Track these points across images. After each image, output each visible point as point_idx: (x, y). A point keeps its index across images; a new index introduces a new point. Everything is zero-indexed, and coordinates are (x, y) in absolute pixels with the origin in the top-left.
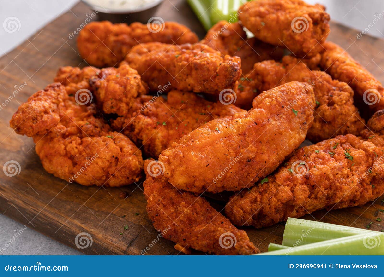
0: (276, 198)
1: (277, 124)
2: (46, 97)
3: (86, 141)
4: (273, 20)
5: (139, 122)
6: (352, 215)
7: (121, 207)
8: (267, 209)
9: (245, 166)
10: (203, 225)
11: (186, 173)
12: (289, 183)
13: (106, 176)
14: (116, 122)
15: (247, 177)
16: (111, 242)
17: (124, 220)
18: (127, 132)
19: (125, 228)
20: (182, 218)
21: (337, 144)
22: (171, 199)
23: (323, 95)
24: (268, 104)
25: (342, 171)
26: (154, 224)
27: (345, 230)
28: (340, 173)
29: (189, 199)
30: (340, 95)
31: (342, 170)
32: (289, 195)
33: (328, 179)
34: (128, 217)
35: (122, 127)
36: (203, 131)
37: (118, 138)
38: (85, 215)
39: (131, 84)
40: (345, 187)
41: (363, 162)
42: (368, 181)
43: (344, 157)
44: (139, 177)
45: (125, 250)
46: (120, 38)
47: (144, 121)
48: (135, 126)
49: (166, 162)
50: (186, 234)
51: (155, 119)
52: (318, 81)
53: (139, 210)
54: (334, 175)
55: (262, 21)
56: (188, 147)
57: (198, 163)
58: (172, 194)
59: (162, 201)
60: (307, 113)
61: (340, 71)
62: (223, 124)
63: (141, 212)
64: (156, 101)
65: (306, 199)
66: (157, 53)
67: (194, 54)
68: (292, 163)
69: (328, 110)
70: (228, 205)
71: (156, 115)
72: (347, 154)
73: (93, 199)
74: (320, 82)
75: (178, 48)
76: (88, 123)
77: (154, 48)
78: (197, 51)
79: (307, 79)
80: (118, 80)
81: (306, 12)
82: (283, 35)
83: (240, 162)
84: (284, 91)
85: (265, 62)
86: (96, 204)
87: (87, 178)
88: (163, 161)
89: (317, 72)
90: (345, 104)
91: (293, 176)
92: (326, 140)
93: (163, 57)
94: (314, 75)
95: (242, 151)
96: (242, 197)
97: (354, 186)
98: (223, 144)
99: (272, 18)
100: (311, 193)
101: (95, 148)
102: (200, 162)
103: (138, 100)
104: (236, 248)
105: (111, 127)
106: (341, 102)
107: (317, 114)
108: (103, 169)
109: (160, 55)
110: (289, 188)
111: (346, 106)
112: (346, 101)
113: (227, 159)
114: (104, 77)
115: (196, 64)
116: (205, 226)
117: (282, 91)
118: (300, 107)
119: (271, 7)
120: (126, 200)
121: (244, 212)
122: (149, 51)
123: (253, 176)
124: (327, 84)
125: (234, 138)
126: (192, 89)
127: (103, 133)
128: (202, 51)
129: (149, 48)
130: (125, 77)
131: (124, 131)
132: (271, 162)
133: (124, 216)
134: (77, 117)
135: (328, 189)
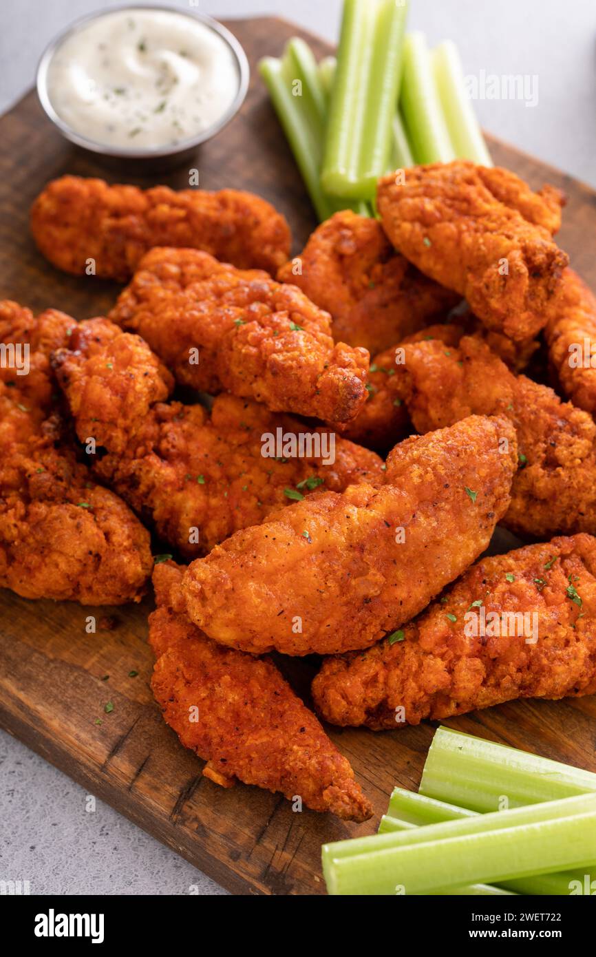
0: (416, 682)
1: (430, 524)
3: (37, 514)
4: (448, 238)
5: (148, 472)
6: (570, 709)
7: (102, 652)
9: (359, 611)
10: (263, 732)
11: (236, 623)
12: (445, 649)
13: (73, 590)
14: (102, 467)
15: (360, 632)
16: (76, 742)
17: (106, 687)
18: (122, 489)
19: (105, 710)
20: (221, 714)
21: (554, 557)
22: (203, 665)
23: (537, 442)
24: (416, 480)
25: (555, 632)
26: (166, 716)
27: (547, 773)
28: (551, 636)
29: (240, 667)
30: (571, 445)
31: (557, 629)
32: (443, 680)
33: (526, 648)
34: (114, 680)
35: (112, 478)
36: (278, 535)
37: (102, 508)
38: (26, 669)
39: (136, 392)
40: (560, 668)
43: (564, 597)
44: (142, 595)
45: (103, 763)
46: (124, 222)
47: (158, 473)
48: (139, 477)
49: (196, 596)
50: (229, 749)
51: (181, 466)
52: (529, 409)
53: (139, 662)
54: (539, 641)
55: (426, 235)
56: (243, 568)
57: (261, 608)
58: (206, 655)
59: (185, 670)
60: (496, 493)
61: (579, 379)
62: (320, 518)
63: (142, 669)
64: (188, 420)
65: (477, 687)
66: (196, 305)
67: (274, 328)
68: (457, 598)
69: (543, 477)
70: (318, 682)
71: (185, 457)
72: (570, 589)
73: (46, 628)
74: (533, 412)
75: (243, 292)
76: (43, 469)
77: (192, 269)
78: (281, 319)
79: (507, 402)
80: (110, 375)
81: (519, 241)
82: (466, 281)
83: (347, 604)
84: (453, 448)
85: (423, 344)
86: (51, 641)
87: (34, 590)
88: (191, 592)
89: (529, 387)
90: (580, 466)
91: (455, 634)
92: (532, 546)
93: (209, 320)
94: (520, 392)
95: (353, 583)
96: (348, 665)
97: (578, 665)
98: (315, 569)
99: (448, 232)
100: (488, 676)
101: (55, 531)
102: (266, 606)
103: (150, 418)
104: (325, 798)
105: (91, 472)
106: (572, 461)
107: (519, 483)
108: (68, 577)
109: (203, 311)
110: (445, 663)
111: (581, 471)
112: (581, 459)
113: (321, 600)
114: (83, 346)
115: (275, 364)
116: (267, 734)
117: (449, 450)
118: (484, 482)
119: (449, 202)
120: (113, 635)
121: (349, 703)
122: (183, 275)
123: (373, 630)
124: (548, 415)
125: (341, 556)
126: (264, 404)
127: (74, 492)
128: (290, 317)
129: (183, 264)
130: (123, 373)
131: (116, 483)
132: (413, 601)
133: (108, 677)
134: (20, 440)
135: (524, 668)
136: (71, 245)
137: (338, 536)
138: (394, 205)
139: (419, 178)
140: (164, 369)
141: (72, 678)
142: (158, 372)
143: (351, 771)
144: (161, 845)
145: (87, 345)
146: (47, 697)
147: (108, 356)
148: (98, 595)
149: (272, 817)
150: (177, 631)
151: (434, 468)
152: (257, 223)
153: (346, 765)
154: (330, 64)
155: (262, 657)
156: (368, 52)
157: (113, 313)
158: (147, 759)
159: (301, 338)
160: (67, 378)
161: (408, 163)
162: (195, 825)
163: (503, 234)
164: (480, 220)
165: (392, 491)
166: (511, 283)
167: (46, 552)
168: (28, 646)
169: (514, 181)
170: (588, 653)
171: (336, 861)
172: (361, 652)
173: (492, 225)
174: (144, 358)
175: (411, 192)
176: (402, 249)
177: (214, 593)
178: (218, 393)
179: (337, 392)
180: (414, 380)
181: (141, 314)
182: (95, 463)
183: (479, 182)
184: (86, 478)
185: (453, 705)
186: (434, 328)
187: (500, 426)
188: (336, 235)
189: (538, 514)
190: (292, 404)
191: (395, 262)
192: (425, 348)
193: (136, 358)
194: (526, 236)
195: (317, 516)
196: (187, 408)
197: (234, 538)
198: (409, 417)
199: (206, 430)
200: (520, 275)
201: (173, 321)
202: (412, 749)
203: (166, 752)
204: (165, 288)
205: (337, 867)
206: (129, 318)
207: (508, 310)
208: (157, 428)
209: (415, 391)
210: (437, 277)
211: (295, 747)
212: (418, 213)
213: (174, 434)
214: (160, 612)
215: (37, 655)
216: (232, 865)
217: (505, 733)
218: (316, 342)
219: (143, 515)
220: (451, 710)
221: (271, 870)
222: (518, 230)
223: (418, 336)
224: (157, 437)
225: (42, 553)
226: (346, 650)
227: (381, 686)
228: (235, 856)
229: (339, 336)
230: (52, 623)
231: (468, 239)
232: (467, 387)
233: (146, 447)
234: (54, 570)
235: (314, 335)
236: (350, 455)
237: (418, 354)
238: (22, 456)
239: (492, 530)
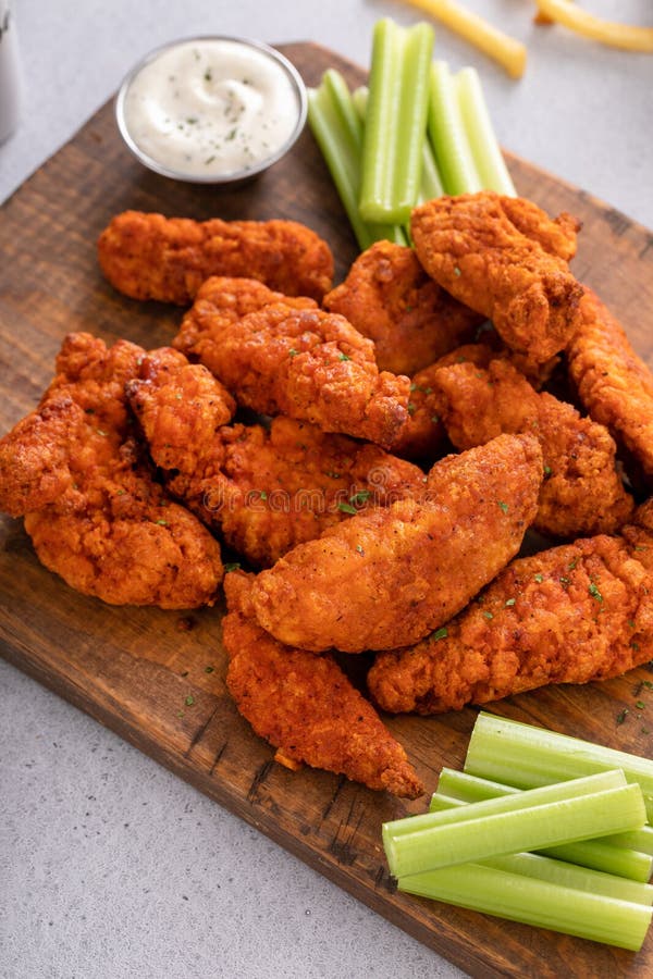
0: (459, 674)
1: (468, 535)
2: (45, 437)
3: (120, 531)
4: (477, 268)
6: (594, 691)
7: (181, 651)
8: (441, 691)
9: (407, 613)
10: (327, 722)
11: (301, 628)
12: (484, 644)
13: (154, 597)
14: (175, 485)
15: (409, 631)
16: (162, 733)
17: (186, 683)
18: (194, 505)
19: (186, 703)
20: (289, 707)
21: (577, 558)
22: (272, 664)
23: (559, 456)
24: (455, 497)
25: (580, 627)
26: (240, 709)
27: (575, 752)
28: (576, 630)
29: (304, 664)
30: (590, 457)
31: (581, 624)
32: (483, 672)
33: (553, 639)
34: (192, 676)
35: (185, 495)
36: (335, 550)
37: (177, 524)
38: (115, 668)
39: (203, 420)
40: (584, 658)
41: (620, 606)
42: (626, 640)
43: (587, 594)
44: (215, 599)
45: (186, 751)
46: (182, 253)
49: (264, 605)
50: (297, 737)
51: (246, 484)
52: (552, 426)
53: (214, 659)
54: (565, 634)
55: (456, 265)
56: (305, 580)
57: (322, 615)
58: (274, 654)
59: (256, 669)
60: (525, 504)
61: (596, 395)
62: (371, 533)
63: (217, 665)
64: (250, 441)
65: (512, 677)
66: (254, 335)
67: (324, 358)
68: (493, 598)
69: (566, 486)
70: (373, 674)
71: (248, 475)
72: (592, 587)
73: (130, 630)
74: (556, 429)
75: (295, 322)
76: (123, 491)
77: (247, 298)
78: (330, 349)
79: (532, 419)
80: (180, 405)
81: (540, 273)
82: (493, 308)
83: (397, 608)
84: (486, 468)
85: (456, 367)
86: (136, 642)
87: (120, 598)
88: (259, 601)
89: (553, 406)
90: (598, 475)
91: (492, 630)
92: (557, 548)
93: (266, 350)
94: (544, 410)
95: (402, 590)
96: (399, 659)
97: (601, 655)
98: (368, 580)
99: (475, 262)
100: (522, 666)
101: (137, 546)
102: (326, 613)
103: (217, 440)
104: (383, 780)
105: (165, 490)
106: (591, 471)
107: (545, 492)
108: (150, 587)
109: (260, 341)
110: (483, 657)
111: (600, 480)
112: (600, 469)
113: (375, 606)
114: (153, 375)
115: (328, 393)
116: (330, 724)
117: (482, 469)
118: (515, 495)
119: (475, 234)
120: (189, 635)
121: (401, 693)
122: (239, 303)
123: (420, 629)
124: (569, 431)
125: (390, 567)
126: (318, 425)
127: (152, 511)
128: (339, 347)
129: (238, 293)
130: (191, 403)
131: (188, 500)
132: (454, 603)
133: (186, 674)
134: (101, 464)
135: (552, 659)
136: (135, 274)
137: (388, 550)
138: (426, 236)
139: (448, 210)
140: (226, 394)
141: (155, 675)
142: (222, 400)
143: (404, 754)
144: (238, 820)
145: (157, 373)
146: (134, 693)
147: (177, 387)
148: (176, 601)
149: (336, 794)
150: (248, 634)
152: (303, 251)
153: (400, 749)
154: (363, 92)
155: (323, 654)
156: (398, 84)
157: (177, 341)
158: (225, 747)
159: (349, 368)
160: (141, 405)
161: (439, 192)
162: (270, 804)
163: (525, 266)
164: (504, 252)
165: (434, 507)
166: (534, 313)
167: (130, 565)
168: (116, 648)
169: (533, 211)
170: (609, 643)
171: (395, 838)
172: (410, 648)
173: (515, 257)
174: (208, 387)
175: (442, 225)
176: (435, 277)
177: (280, 601)
178: (275, 415)
179: (384, 419)
180: (450, 399)
181: (202, 342)
182: (169, 483)
183: (503, 217)
184: (159, 495)
185: (492, 692)
186: (466, 348)
187: (527, 444)
188: (376, 264)
189: (562, 518)
190: (343, 427)
191: (428, 286)
192: (459, 371)
193: (202, 388)
194: (546, 268)
195: (369, 532)
196: (249, 429)
197: (295, 551)
198: (446, 432)
199: (266, 450)
200: (541, 307)
201: (233, 351)
202: (457, 730)
203: (242, 739)
204: (222, 316)
205: (396, 843)
206: (193, 345)
207: (532, 338)
208: (222, 448)
209: (451, 409)
210: (466, 302)
211: (355, 735)
212: (448, 245)
213: (239, 455)
214: (232, 617)
215: (123, 655)
216: (303, 838)
217: (538, 714)
218: (363, 372)
219: (213, 528)
220: (490, 696)
221: (337, 842)
222: (540, 262)
223: (452, 357)
224: (223, 457)
225: (126, 566)
226: (396, 647)
227: (428, 677)
228: (305, 831)
229: (383, 361)
230: (135, 625)
231: (494, 270)
232: (497, 406)
233: (212, 465)
234: (137, 581)
235: (360, 365)
236: (393, 470)
237: (452, 377)
238: (103, 478)
239: (522, 536)
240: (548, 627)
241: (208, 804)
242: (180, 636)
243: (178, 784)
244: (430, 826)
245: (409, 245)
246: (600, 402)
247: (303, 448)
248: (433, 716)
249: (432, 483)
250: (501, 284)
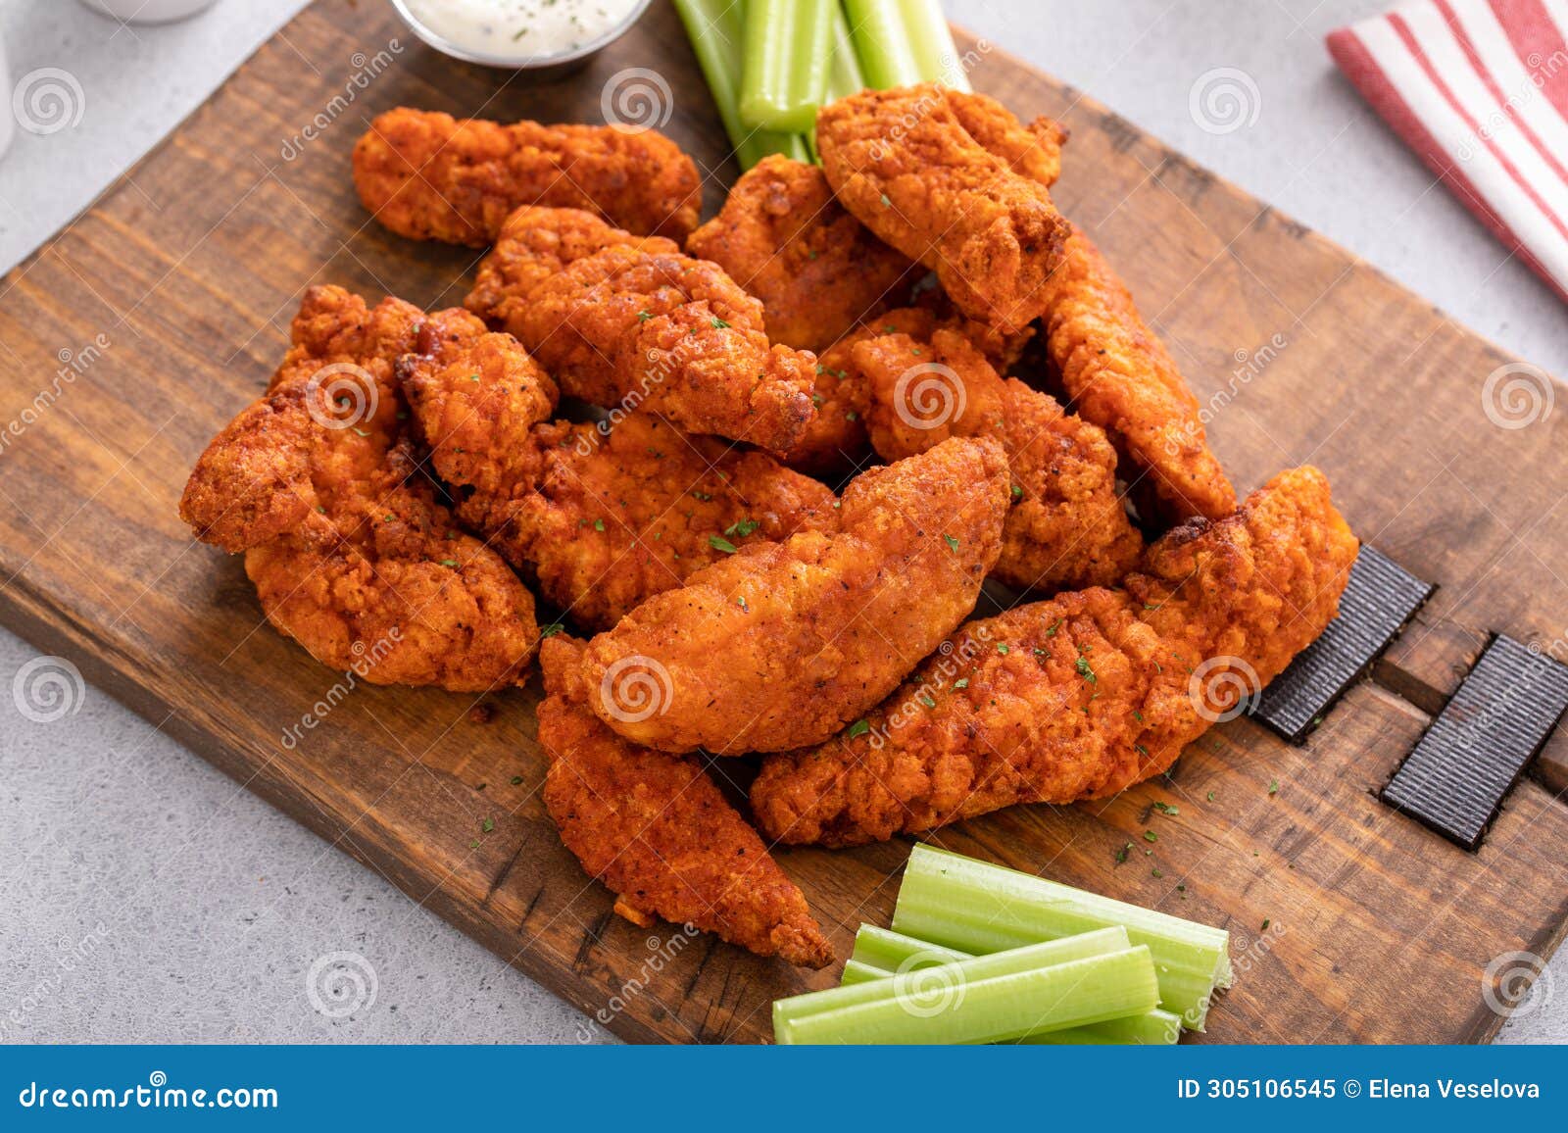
0: (886, 787)
1: (900, 584)
2: (278, 435)
3: (387, 576)
4: (914, 196)
5: (530, 516)
6: (1082, 815)
7: (474, 752)
8: (859, 812)
9: (810, 698)
10: (690, 855)
12: (922, 743)
13: (437, 673)
14: (468, 509)
15: (812, 724)
16: (448, 872)
17: (482, 799)
18: (496, 539)
19: (484, 828)
20: (636, 833)
21: (1059, 620)
22: (610, 772)
23: (1035, 468)
24: (881, 528)
25: (1063, 719)
26: (563, 836)
27: (1055, 902)
28: (1058, 724)
29: (659, 772)
30: (1079, 473)
31: (1064, 716)
32: (920, 784)
33: (1026, 741)
34: (492, 790)
35: (483, 523)
36: (703, 604)
37: (472, 566)
38: (377, 778)
39: (512, 413)
40: (1069, 765)
41: (1122, 689)
42: (1129, 739)
43: (1073, 672)
44: (526, 677)
45: (483, 897)
46: (478, 170)
47: (544, 518)
48: (519, 522)
50: (648, 877)
51: (573, 508)
52: (1024, 426)
53: (523, 765)
54: (1040, 730)
55: (884, 191)
56: (662, 646)
57: (685, 699)
58: (614, 757)
59: (587, 778)
60: (983, 539)
61: (1089, 383)
62: (759, 580)
63: (529, 773)
65: (963, 792)
66: (586, 290)
67: (691, 324)
69: (1043, 515)
70: (759, 787)
71: (578, 495)
72: (1080, 661)
73: (400, 722)
74: (1028, 431)
75: (647, 272)
76: (393, 516)
77: (575, 237)
78: (698, 310)
79: (995, 416)
80: (477, 391)
81: (1007, 203)
82: (937, 256)
83: (795, 689)
84: (927, 485)
85: (883, 340)
86: (409, 739)
87: (386, 674)
89: (1024, 397)
90: (1091, 500)
91: (933, 723)
92: (1030, 606)
93: (604, 312)
94: (1013, 403)
95: (803, 663)
96: (797, 765)
97: (1093, 761)
98: (754, 647)
99: (912, 187)
100: (977, 777)
101: (411, 597)
102: (692, 695)
103: (530, 444)
104: (774, 940)
105: (454, 516)
106: (1081, 493)
107: (1013, 523)
108: (431, 657)
109: (595, 300)
110: (922, 762)
111: (1093, 506)
112: (1092, 490)
113: (763, 685)
114: (436, 347)
115: (695, 374)
116: (696, 859)
117: (922, 486)
118: (968, 526)
119: (912, 145)
120: (487, 729)
121: (800, 815)
122: (562, 244)
123: (829, 721)
124: (1048, 434)
125: (786, 628)
126: (680, 423)
128: (711, 308)
129: (561, 230)
130: (494, 387)
131: (487, 531)
132: (879, 683)
133: (484, 786)
134: (359, 477)
135: (1025, 765)
136: (407, 201)
137: (783, 604)
138: (840, 148)
139: (872, 110)
140: (545, 376)
141: (438, 788)
142: (538, 385)
143: (805, 903)
144: (557, 1001)
145: (442, 345)
146: (406, 814)
147: (472, 364)
148: (469, 679)
149: (704, 963)
150: (576, 727)
151: (904, 511)
152: (657, 169)
153: (798, 896)
155: (686, 757)
157: (471, 298)
158: (540, 893)
159: (727, 338)
160: (419, 392)
161: (857, 86)
162: (606, 977)
163: (985, 193)
164: (954, 171)
165: (850, 542)
166: (998, 261)
167: (402, 625)
168: (379, 747)
169: (998, 114)
170: (1104, 744)
171: (792, 1022)
172: (814, 748)
173: (970, 180)
174: (519, 365)
175: (863, 132)
176: (853, 208)
179: (778, 412)
180: (874, 387)
181: (509, 300)
182: (460, 506)
183: (954, 122)
184: (447, 524)
185: (933, 814)
186: (897, 314)
187: (987, 451)
188: (764, 189)
189: (1036, 561)
190: (717, 425)
191: (842, 222)
192: (887, 346)
193: (509, 367)
194: (1016, 196)
195: (754, 577)
196: (577, 428)
197: (647, 605)
198: (867, 436)
199: (604, 459)
200: (1009, 251)
201: (555, 313)
202: (880, 871)
203: (565, 882)
204: (539, 263)
205: (793, 1029)
206: (495, 305)
207: (994, 297)
208: (539, 456)
209: (875, 402)
210: (899, 246)
211: (733, 875)
212: (872, 161)
213: (562, 465)
214: (552, 702)
215: (390, 758)
216: (654, 1027)
217: (1000, 848)
218: (748, 345)
219: (524, 574)
220: (931, 820)
221: (705, 1031)
222: (1006, 187)
223: (876, 325)
224: (539, 469)
225: (396, 626)
226: (794, 747)
227: (840, 792)
228: (658, 1015)
229: (775, 329)
230: (409, 716)
231: (940, 198)
233: (525, 481)
234: (412, 649)
235: (744, 334)
236: (792, 490)
237: (877, 353)
238: (363, 499)
239: (979, 587)
240: (1016, 718)
241: (514, 978)
242: (475, 731)
243: (469, 948)
244: (844, 1004)
245: (812, 161)
246: (1095, 392)
247: (658, 456)
248: (847, 850)
249: (848, 507)
250: (950, 218)
